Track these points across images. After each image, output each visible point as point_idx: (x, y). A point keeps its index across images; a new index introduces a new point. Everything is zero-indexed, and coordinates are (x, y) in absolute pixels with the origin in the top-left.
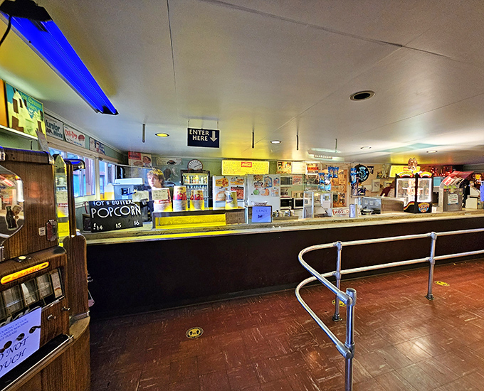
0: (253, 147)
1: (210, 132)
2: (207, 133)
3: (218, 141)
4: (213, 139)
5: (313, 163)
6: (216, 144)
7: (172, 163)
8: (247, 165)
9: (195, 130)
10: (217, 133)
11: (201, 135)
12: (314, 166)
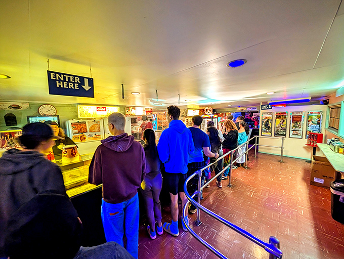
0: (123, 98)
1: (82, 79)
2: (77, 80)
3: (92, 90)
4: (86, 87)
5: (149, 108)
6: (90, 94)
7: (17, 107)
8: (102, 109)
9: (60, 74)
10: (91, 81)
11: (69, 81)
12: (150, 110)
